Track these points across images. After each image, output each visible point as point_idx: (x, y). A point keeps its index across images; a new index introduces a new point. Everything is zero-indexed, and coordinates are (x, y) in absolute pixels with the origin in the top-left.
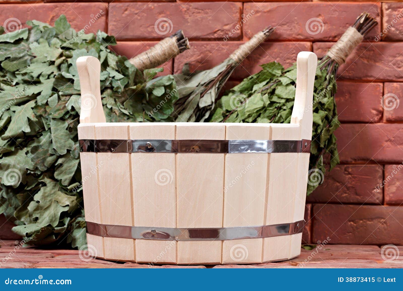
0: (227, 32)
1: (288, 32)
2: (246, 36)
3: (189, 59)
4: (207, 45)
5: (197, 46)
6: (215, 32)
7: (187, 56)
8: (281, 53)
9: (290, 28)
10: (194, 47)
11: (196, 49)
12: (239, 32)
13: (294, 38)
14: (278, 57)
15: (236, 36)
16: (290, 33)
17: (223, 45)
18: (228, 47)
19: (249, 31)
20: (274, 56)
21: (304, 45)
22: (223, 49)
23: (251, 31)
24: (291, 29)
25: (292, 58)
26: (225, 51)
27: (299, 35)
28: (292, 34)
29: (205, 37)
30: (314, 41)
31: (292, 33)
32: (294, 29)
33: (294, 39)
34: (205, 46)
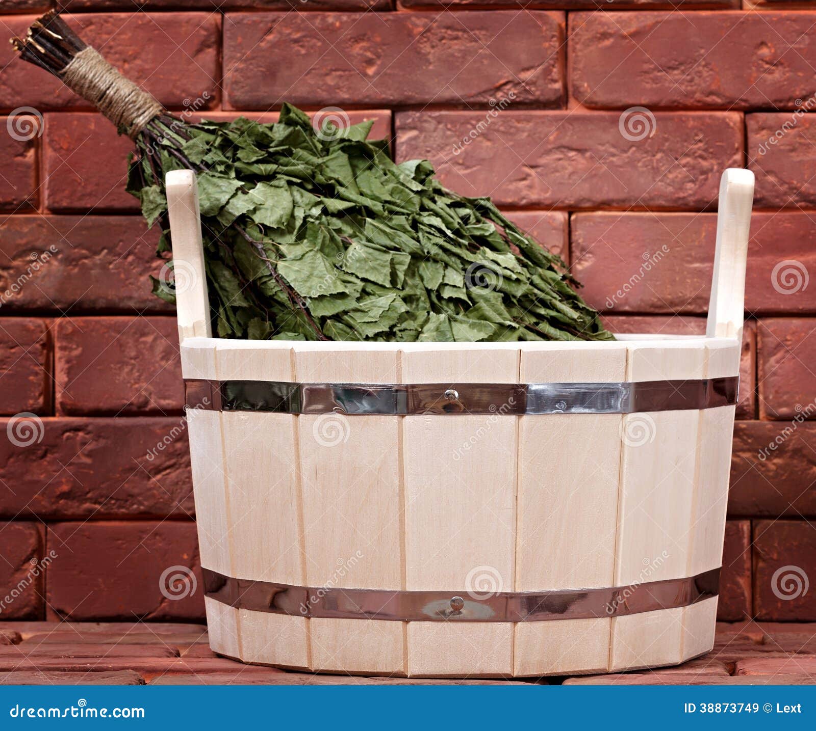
0: (527, 88)
1: (683, 88)
2: (576, 99)
3: (434, 156)
4: (479, 119)
5: (454, 122)
6: (498, 88)
7: (428, 149)
8: (667, 140)
9: (689, 78)
10: (446, 125)
11: (449, 130)
12: (558, 86)
13: (699, 101)
14: (659, 150)
15: (553, 98)
16: (689, 88)
17: (519, 120)
18: (530, 126)
19: (586, 85)
20: (649, 149)
21: (724, 119)
22: (518, 130)
23: (589, 86)
24: (691, 80)
25: (695, 152)
26: (526, 134)
27: (711, 93)
28: (694, 93)
29: (472, 100)
30: (749, 110)
31: (694, 88)
32: (697, 80)
33: (699, 104)
34: (474, 122)
